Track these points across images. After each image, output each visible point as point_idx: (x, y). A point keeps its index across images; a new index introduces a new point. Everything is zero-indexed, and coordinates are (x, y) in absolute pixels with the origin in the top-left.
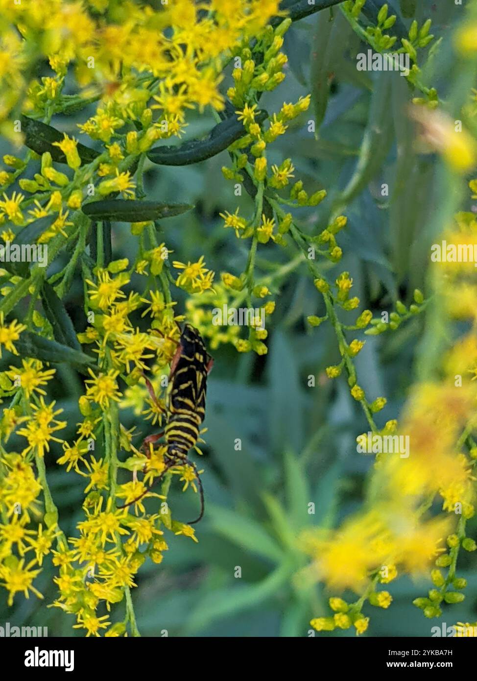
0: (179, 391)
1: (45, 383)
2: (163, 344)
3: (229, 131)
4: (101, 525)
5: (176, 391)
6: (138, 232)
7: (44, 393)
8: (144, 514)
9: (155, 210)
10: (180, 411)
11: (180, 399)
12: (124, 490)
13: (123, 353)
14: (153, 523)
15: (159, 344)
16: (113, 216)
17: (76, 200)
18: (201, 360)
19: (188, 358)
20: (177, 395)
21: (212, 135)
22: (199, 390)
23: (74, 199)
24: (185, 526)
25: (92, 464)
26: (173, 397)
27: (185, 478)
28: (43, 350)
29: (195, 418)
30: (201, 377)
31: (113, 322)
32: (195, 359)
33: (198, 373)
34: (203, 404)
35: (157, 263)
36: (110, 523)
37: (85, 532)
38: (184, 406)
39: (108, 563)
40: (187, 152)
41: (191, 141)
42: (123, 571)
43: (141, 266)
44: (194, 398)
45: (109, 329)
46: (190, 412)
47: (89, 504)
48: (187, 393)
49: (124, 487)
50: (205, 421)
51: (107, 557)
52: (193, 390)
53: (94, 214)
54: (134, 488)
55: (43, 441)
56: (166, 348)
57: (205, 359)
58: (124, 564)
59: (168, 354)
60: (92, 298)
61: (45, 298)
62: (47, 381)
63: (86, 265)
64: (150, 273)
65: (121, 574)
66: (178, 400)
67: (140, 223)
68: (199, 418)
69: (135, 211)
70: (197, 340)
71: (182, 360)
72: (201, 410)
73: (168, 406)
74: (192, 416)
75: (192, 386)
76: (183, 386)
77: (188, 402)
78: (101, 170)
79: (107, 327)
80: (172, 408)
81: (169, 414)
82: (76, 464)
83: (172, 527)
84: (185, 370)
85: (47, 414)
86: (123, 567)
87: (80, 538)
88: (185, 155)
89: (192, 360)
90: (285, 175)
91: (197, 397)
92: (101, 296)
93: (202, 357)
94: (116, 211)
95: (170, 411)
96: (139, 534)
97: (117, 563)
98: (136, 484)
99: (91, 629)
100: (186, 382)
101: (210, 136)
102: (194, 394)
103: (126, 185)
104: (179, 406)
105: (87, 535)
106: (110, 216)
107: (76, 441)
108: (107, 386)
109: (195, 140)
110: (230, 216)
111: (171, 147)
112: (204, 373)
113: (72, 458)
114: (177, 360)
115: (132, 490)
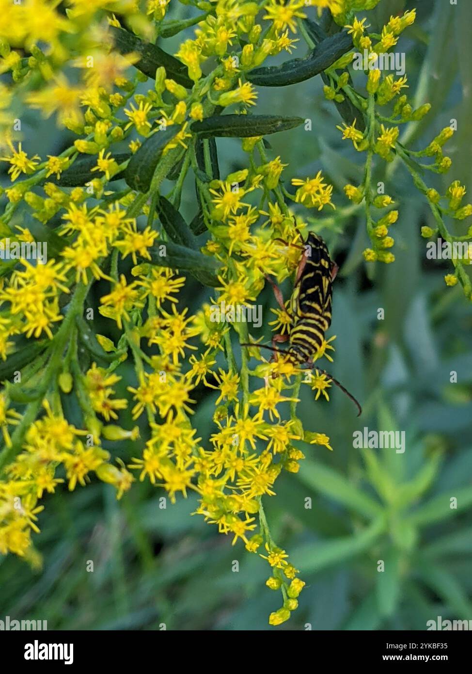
0: (306, 295)
1: (177, 291)
2: (288, 251)
3: (331, 49)
4: (239, 431)
5: (303, 295)
6: (250, 148)
7: (176, 301)
8: (280, 420)
9: (269, 124)
10: (308, 315)
11: (308, 303)
12: (257, 397)
13: (251, 260)
14: (289, 429)
15: (284, 252)
16: (226, 132)
17: (198, 111)
18: (327, 266)
19: (314, 264)
20: (304, 299)
21: (314, 55)
22: (325, 295)
23: (196, 110)
24: (319, 435)
25: (221, 376)
26: (300, 301)
27: (317, 387)
28: (175, 257)
29: (322, 323)
30: (327, 282)
31: (238, 231)
32: (321, 264)
33: (324, 278)
34: (329, 309)
35: (274, 176)
36: (248, 429)
37: (219, 444)
38: (312, 310)
39: (247, 470)
40: (289, 72)
41: (292, 61)
42: (262, 477)
43: (256, 180)
44: (321, 302)
45: (235, 238)
46: (317, 317)
47: (219, 417)
48: (314, 298)
49: (256, 392)
50: (332, 325)
51: (247, 464)
52: (320, 295)
53: (204, 130)
54: (266, 393)
55: (178, 347)
56: (291, 255)
57: (329, 265)
58: (263, 470)
59: (293, 262)
60: (218, 207)
61: (163, 213)
62: (179, 288)
63: (201, 180)
64: (265, 186)
65: (261, 481)
66: (305, 304)
67: (253, 138)
68: (326, 323)
69: (249, 125)
70: (321, 247)
71: (308, 265)
72: (328, 314)
73: (295, 310)
74: (319, 320)
75: (319, 290)
76: (310, 291)
77: (316, 306)
78: (218, 84)
79: (232, 236)
80: (300, 313)
81: (296, 318)
82: (204, 378)
83: (305, 437)
84: (311, 275)
85: (180, 321)
86: (261, 474)
87: (214, 451)
88: (287, 74)
89: (318, 265)
90: (400, 85)
91: (325, 302)
92: (225, 205)
93: (327, 263)
94: (229, 127)
95: (298, 316)
96: (277, 440)
97: (256, 469)
98: (269, 389)
99: (239, 532)
100: (313, 287)
101: (312, 56)
102: (321, 299)
103: (250, 96)
104: (306, 310)
105: (222, 447)
106: (223, 132)
107: (203, 354)
108: (239, 292)
109: (296, 60)
110: (348, 128)
111: (272, 68)
112: (329, 278)
113: (201, 372)
114: (303, 265)
115: (265, 396)
